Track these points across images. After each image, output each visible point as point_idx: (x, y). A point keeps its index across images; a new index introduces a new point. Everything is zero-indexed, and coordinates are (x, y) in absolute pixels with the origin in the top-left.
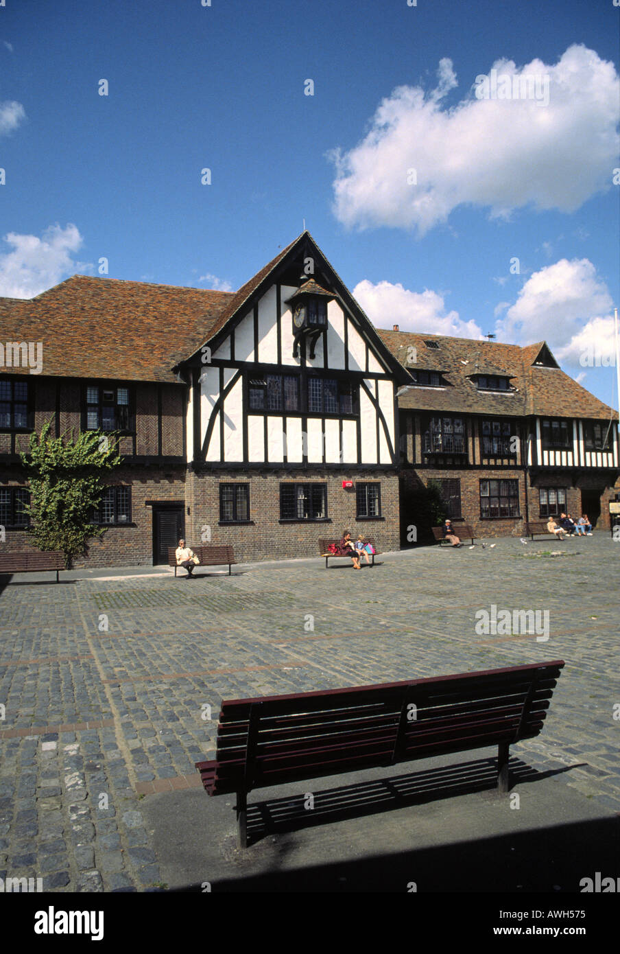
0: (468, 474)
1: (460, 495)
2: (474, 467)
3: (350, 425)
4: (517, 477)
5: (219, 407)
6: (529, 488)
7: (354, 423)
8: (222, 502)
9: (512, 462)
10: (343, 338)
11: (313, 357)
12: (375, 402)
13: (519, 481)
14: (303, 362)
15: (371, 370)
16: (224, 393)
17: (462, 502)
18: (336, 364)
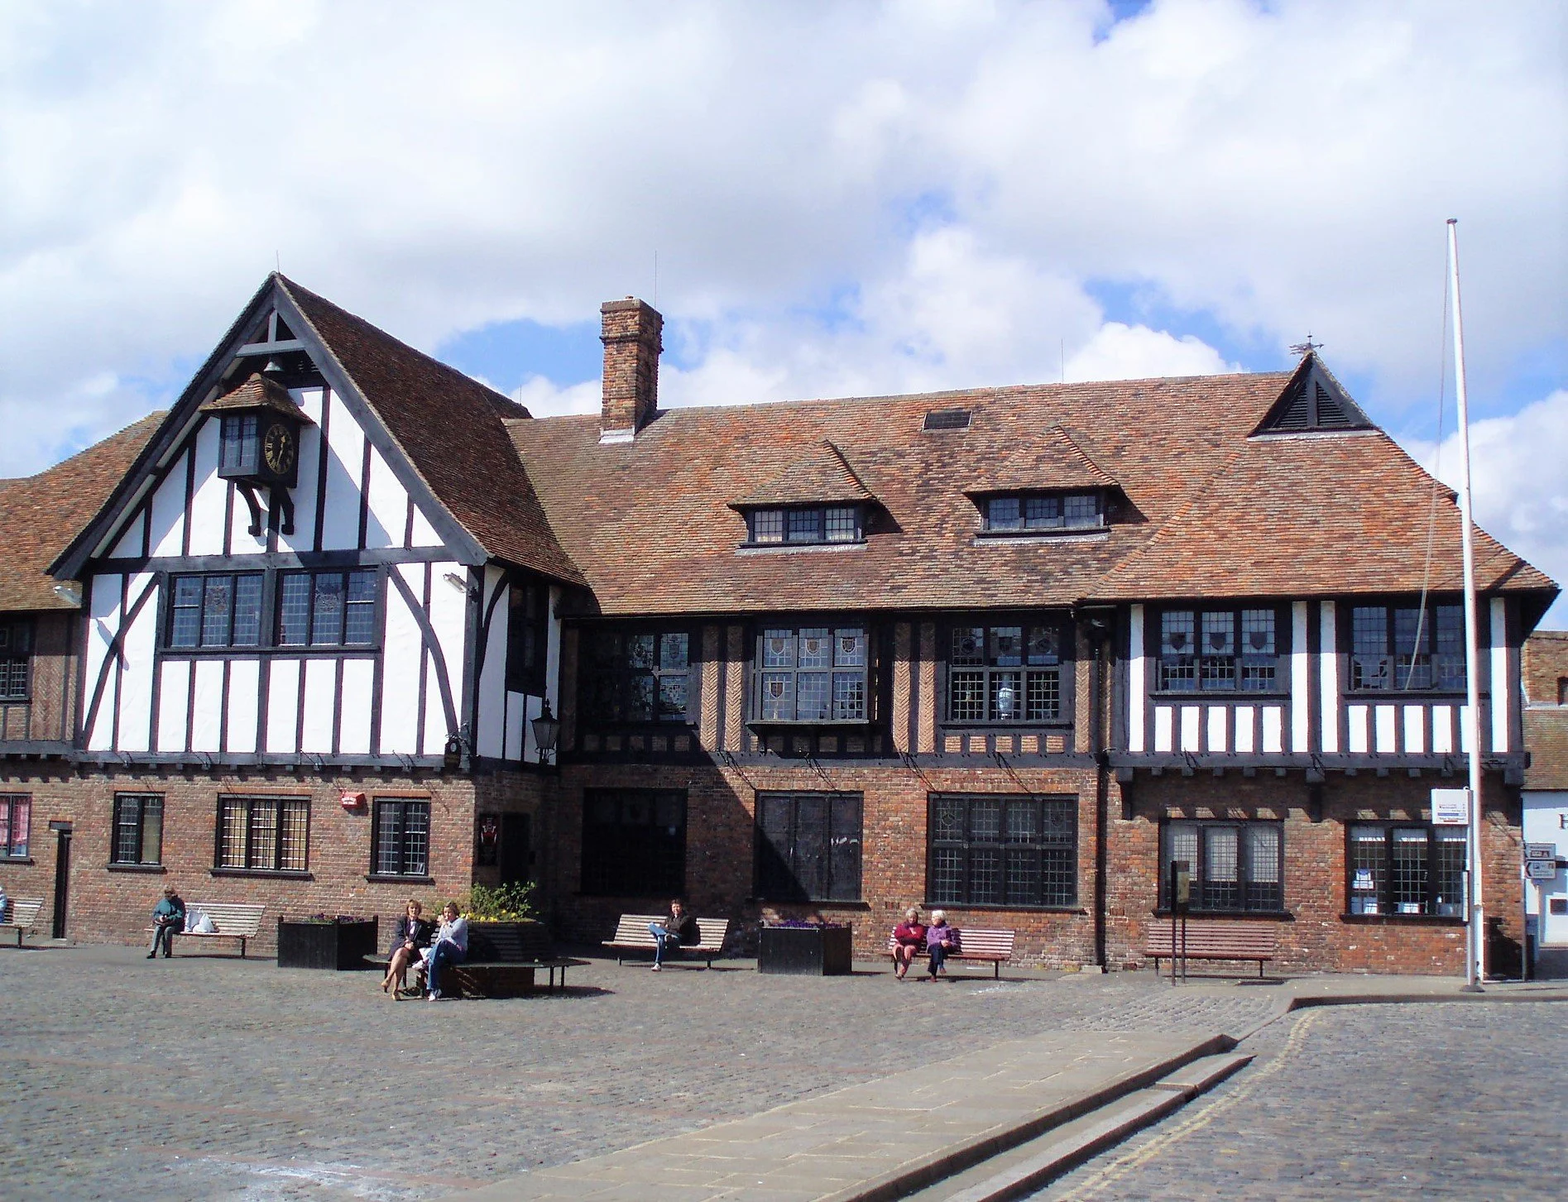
0: (889, 778)
1: (860, 836)
2: (912, 758)
3: (359, 670)
4: (1070, 788)
5: (116, 648)
6: (1116, 821)
7: (369, 664)
8: (116, 829)
9: (1054, 743)
10: (358, 482)
11: (289, 530)
12: (422, 613)
13: (1081, 800)
14: (271, 545)
15: (416, 542)
16: (126, 621)
17: (864, 857)
18: (342, 537)
